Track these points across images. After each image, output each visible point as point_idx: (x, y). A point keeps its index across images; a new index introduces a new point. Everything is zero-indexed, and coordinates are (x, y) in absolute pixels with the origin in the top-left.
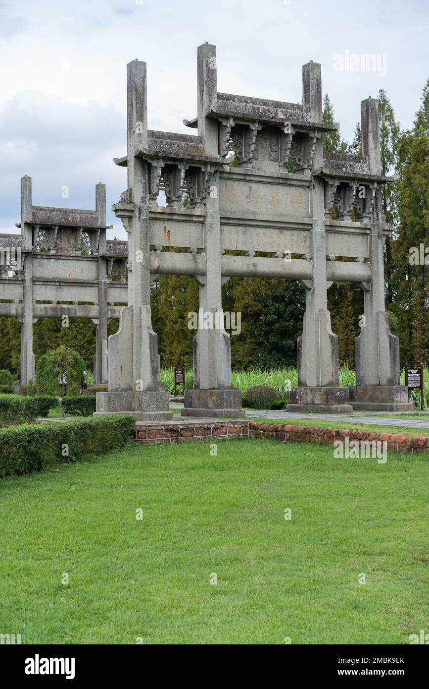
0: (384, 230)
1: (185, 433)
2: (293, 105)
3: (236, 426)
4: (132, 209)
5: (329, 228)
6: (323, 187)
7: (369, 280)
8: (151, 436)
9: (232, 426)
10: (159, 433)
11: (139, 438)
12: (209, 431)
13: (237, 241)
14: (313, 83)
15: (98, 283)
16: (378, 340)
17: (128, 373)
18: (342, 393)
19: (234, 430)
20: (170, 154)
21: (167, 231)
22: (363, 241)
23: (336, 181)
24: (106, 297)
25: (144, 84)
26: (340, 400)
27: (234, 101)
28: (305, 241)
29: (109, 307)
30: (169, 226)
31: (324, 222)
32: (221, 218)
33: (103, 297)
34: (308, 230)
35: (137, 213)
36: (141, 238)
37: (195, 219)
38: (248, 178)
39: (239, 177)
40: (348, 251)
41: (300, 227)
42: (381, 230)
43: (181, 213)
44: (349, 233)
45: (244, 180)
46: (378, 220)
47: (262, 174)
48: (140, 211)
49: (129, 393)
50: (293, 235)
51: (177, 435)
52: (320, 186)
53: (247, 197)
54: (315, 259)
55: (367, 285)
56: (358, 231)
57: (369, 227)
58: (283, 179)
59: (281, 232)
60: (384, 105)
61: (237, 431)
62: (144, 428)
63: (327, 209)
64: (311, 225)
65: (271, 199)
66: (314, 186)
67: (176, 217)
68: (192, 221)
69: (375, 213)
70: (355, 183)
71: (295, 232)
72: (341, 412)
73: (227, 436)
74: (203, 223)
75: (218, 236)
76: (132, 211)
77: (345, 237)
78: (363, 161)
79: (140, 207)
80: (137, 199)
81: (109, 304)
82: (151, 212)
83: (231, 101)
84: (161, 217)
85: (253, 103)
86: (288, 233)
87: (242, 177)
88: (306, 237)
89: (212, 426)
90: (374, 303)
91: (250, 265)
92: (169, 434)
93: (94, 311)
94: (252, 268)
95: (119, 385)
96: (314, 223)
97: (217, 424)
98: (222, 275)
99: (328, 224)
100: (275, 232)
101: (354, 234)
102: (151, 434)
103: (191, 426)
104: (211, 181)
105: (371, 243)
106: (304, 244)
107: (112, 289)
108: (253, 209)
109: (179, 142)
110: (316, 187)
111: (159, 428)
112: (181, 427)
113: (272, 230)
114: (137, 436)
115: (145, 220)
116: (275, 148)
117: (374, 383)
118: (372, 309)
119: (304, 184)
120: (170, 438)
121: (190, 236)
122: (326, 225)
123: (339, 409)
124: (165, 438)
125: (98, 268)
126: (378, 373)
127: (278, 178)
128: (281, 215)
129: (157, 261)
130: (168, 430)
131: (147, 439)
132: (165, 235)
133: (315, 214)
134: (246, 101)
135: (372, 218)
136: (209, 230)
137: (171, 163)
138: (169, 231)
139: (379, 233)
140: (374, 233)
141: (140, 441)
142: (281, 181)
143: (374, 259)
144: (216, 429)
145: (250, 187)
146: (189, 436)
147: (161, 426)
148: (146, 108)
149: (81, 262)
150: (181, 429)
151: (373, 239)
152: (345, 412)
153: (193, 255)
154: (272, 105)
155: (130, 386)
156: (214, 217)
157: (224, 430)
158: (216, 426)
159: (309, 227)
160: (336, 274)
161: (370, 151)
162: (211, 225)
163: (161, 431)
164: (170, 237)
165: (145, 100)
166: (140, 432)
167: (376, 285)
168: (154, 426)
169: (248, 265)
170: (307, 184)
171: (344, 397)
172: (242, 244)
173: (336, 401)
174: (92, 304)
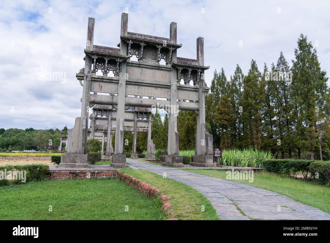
0: (205, 90)
1: (80, 175)
2: (164, 38)
3: (110, 172)
4: (83, 76)
5: (178, 88)
6: (176, 71)
7: (198, 110)
8: (61, 176)
9: (107, 172)
10: (65, 174)
11: (53, 176)
12: (94, 174)
13: (135, 92)
14: (173, 30)
15: (134, 120)
16: (202, 135)
17: (76, 146)
18: (179, 158)
19: (109, 174)
20: (99, 52)
21: (100, 86)
22: (196, 94)
23: (181, 68)
24: (136, 125)
25: (93, 26)
26: (178, 161)
27: (136, 35)
28: (168, 93)
29: (137, 128)
30: (102, 84)
31: (176, 85)
32: (126, 81)
33: (135, 125)
34: (170, 88)
35: (85, 78)
36: (86, 88)
37: (114, 81)
38: (140, 66)
39: (136, 65)
40: (189, 98)
41: (165, 87)
42: (204, 89)
43: (107, 78)
44: (189, 90)
45: (139, 67)
46: (202, 85)
47: (147, 64)
48: (87, 77)
49: (74, 155)
50: (162, 90)
51: (76, 176)
52: (175, 70)
53: (140, 74)
54: (171, 100)
55: (197, 112)
56: (193, 89)
57: (198, 88)
58: (157, 67)
59: (156, 89)
60: (239, 69)
61: (110, 174)
62: (57, 172)
63: (178, 79)
64: (170, 86)
65: (152, 75)
66: (172, 70)
67: (104, 80)
68: (112, 82)
69: (201, 82)
70: (190, 69)
71: (163, 89)
72: (178, 167)
73: (104, 177)
74: (118, 83)
75: (125, 89)
76: (83, 77)
77: (187, 92)
78: (196, 62)
79: (87, 75)
80: (86, 72)
81: (138, 127)
82: (92, 78)
83: (135, 35)
84: (97, 80)
85: (145, 37)
86: (160, 89)
87: (138, 65)
88: (168, 91)
89: (96, 172)
90: (200, 120)
91: (139, 101)
92: (71, 175)
93: (132, 129)
94: (140, 103)
95: (71, 151)
96: (171, 85)
97: (99, 171)
98: (126, 105)
99: (178, 86)
100: (153, 89)
101: (191, 91)
102: (61, 175)
103: (84, 171)
104: (122, 66)
105: (199, 94)
106: (167, 94)
107: (139, 123)
108: (143, 79)
109: (108, 50)
110: (173, 71)
111: (66, 172)
112: (78, 172)
113: (152, 88)
114: (52, 175)
115: (89, 81)
116: (154, 55)
117: (200, 154)
118: (199, 122)
119: (168, 69)
120: (71, 177)
121: (112, 88)
122: (177, 86)
123: (177, 165)
124: (68, 177)
125: (134, 115)
126: (202, 150)
127: (155, 66)
128: (156, 81)
129: (93, 98)
130: (70, 173)
131: (58, 177)
132: (99, 88)
133: (172, 82)
134: (141, 35)
135: (200, 84)
136: (120, 86)
137: (101, 57)
138: (101, 86)
139: (203, 90)
140: (201, 90)
141: (53, 178)
142: (157, 68)
143: (200, 101)
144: (98, 173)
145: (142, 70)
146: (82, 176)
147: (67, 171)
148: (93, 36)
149: (129, 113)
150: (78, 173)
151: (200, 93)
152: (180, 167)
153: (112, 96)
154: (154, 38)
155: (76, 151)
156: (123, 81)
157: (103, 174)
158: (98, 172)
159: (170, 87)
160: (181, 107)
161: (199, 57)
162: (121, 84)
163: (66, 173)
164: (102, 88)
165: (93, 33)
166: (54, 174)
167: (201, 112)
168: (63, 170)
169: (138, 101)
170: (169, 69)
171: (180, 160)
172: (137, 93)
173: (175, 162)
174: (132, 127)
